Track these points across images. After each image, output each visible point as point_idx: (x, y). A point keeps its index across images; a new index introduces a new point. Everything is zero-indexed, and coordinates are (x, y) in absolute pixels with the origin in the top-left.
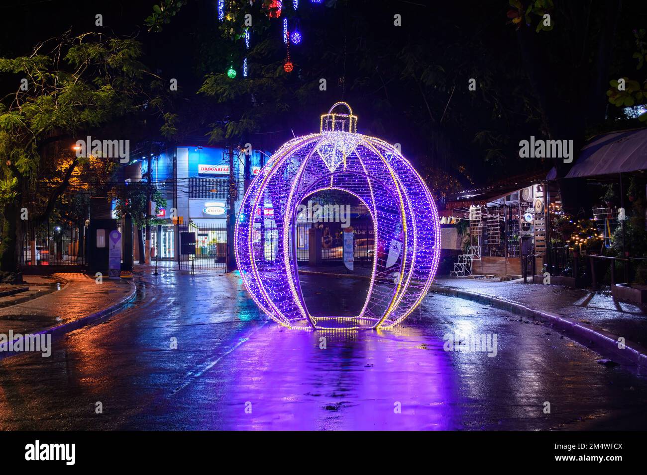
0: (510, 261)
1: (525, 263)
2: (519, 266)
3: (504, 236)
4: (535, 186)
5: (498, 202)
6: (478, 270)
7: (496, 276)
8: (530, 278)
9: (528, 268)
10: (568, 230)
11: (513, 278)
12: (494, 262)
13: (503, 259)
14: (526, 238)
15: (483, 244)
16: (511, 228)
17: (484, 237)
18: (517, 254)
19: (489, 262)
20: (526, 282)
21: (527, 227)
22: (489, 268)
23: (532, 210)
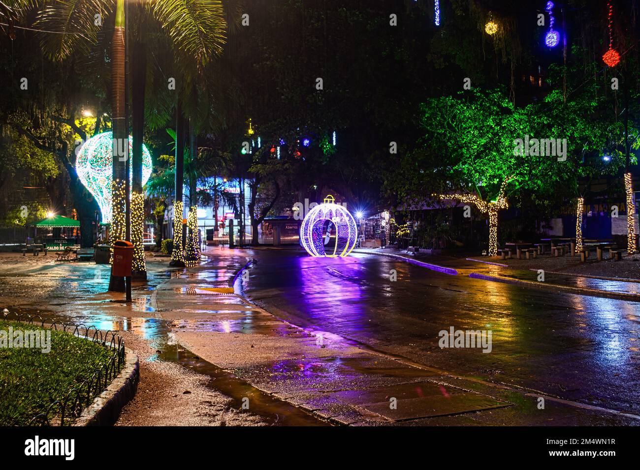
0: (377, 241)
1: (382, 241)
2: (380, 243)
3: (374, 231)
4: (386, 212)
5: (371, 218)
6: (364, 245)
7: (371, 247)
8: (384, 247)
9: (383, 244)
10: (397, 229)
11: (378, 247)
12: (370, 241)
13: (374, 240)
14: (383, 232)
15: (366, 235)
16: (377, 228)
17: (366, 231)
18: (379, 238)
19: (368, 242)
20: (382, 248)
21: (383, 228)
22: (368, 244)
23: (385, 221)
